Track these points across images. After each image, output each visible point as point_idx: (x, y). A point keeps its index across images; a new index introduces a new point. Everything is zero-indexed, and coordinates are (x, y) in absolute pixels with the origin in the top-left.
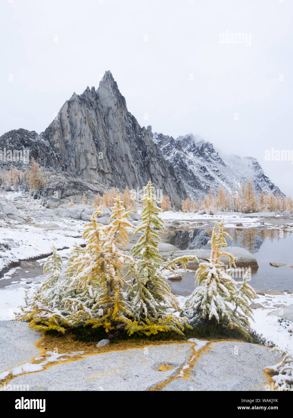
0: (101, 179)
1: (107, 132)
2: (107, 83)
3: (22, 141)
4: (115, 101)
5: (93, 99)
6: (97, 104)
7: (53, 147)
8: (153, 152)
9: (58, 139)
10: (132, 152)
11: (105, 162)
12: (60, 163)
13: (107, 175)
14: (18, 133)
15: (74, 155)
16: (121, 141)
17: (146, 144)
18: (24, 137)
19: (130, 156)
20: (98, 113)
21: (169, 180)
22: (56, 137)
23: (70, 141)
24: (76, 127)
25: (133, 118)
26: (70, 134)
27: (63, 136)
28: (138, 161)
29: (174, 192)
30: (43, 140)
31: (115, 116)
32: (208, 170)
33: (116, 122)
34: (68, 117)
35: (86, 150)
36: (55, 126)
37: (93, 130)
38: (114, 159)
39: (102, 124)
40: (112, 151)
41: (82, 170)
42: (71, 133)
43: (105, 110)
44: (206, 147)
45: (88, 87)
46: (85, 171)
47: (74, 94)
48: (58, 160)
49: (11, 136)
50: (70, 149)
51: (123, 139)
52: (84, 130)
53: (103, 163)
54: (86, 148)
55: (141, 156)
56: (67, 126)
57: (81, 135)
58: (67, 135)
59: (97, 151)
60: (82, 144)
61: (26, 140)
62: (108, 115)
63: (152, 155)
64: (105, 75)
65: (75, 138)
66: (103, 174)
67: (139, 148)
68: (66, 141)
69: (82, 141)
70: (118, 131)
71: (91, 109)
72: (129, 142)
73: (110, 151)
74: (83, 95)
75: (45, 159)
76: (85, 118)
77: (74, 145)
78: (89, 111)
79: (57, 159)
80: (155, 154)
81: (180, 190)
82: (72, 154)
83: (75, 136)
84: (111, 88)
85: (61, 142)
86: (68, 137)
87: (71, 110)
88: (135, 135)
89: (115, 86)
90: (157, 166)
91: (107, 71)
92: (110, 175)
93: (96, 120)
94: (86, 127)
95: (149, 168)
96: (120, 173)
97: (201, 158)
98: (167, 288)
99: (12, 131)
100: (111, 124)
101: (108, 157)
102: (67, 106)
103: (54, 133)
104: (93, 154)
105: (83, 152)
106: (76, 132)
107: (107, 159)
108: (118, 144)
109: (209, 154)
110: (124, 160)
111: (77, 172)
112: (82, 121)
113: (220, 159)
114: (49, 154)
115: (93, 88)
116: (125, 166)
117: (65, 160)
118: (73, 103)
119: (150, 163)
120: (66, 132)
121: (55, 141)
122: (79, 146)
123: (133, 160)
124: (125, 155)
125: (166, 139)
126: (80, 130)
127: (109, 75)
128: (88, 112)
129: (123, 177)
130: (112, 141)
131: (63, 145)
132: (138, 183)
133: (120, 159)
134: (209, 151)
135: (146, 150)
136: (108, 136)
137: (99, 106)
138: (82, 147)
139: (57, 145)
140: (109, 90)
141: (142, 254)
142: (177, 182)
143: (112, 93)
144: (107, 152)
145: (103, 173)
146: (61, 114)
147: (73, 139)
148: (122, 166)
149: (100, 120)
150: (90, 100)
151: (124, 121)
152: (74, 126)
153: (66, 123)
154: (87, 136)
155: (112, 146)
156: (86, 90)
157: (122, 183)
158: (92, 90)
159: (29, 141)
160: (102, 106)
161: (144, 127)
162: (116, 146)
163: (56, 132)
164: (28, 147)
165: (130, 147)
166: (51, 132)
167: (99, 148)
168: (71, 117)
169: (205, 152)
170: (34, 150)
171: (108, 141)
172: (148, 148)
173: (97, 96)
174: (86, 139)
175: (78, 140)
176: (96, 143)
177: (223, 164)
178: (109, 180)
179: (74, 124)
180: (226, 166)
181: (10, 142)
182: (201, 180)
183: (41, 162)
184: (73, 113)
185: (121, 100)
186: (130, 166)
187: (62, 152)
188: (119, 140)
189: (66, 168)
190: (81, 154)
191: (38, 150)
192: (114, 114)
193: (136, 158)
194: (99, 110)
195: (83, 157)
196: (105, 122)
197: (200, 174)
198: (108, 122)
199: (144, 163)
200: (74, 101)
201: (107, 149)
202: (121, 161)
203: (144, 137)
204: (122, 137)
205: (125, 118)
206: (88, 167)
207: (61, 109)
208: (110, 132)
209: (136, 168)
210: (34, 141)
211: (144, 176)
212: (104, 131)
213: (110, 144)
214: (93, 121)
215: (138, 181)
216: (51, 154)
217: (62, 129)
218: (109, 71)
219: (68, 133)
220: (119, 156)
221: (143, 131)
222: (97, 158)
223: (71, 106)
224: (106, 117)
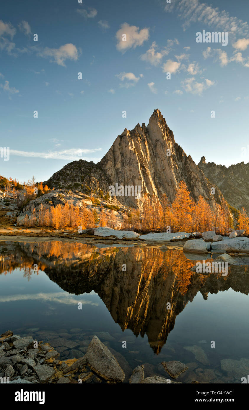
1: (155, 161)
2: (155, 119)
4: (163, 134)
6: (147, 137)
7: (106, 174)
8: (198, 177)
9: (110, 167)
10: (177, 178)
11: (151, 186)
13: (152, 198)
15: (124, 181)
16: (167, 168)
17: (191, 170)
19: (175, 180)
20: (147, 144)
21: (213, 202)
22: (109, 164)
23: (121, 169)
25: (179, 148)
27: (115, 164)
31: (162, 147)
33: (163, 152)
34: (119, 149)
35: (133, 176)
36: (109, 157)
37: (141, 159)
38: (160, 184)
39: (151, 154)
40: (159, 177)
42: (121, 162)
43: (154, 142)
45: (138, 123)
47: (126, 130)
50: (120, 175)
51: (169, 166)
52: (133, 159)
53: (149, 187)
54: (134, 175)
56: (118, 157)
57: (130, 164)
58: (118, 164)
59: (144, 177)
60: (131, 171)
62: (155, 146)
63: (196, 180)
64: (153, 113)
65: (125, 166)
67: (185, 174)
68: (117, 169)
69: (131, 168)
70: (165, 159)
72: (175, 169)
74: (134, 130)
76: (134, 149)
77: (124, 172)
80: (199, 179)
82: (122, 180)
83: (125, 165)
85: (112, 170)
86: (119, 165)
87: (122, 143)
88: (181, 163)
89: (163, 122)
90: (202, 190)
91: (156, 109)
92: (155, 198)
93: (144, 151)
94: (134, 157)
95: (193, 192)
100: (158, 154)
101: (155, 183)
102: (119, 139)
103: (107, 163)
104: (140, 180)
105: (131, 178)
106: (126, 161)
107: (153, 184)
108: (165, 171)
110: (169, 185)
112: (131, 152)
115: (144, 124)
116: (170, 190)
118: (125, 137)
119: (195, 187)
120: (118, 161)
121: (107, 169)
122: (128, 173)
124: (171, 180)
125: (219, 168)
126: (129, 159)
127: (157, 113)
128: (137, 144)
130: (159, 168)
131: (114, 172)
133: (166, 183)
135: (191, 175)
136: (156, 164)
137: (148, 139)
138: (130, 174)
139: (109, 173)
140: (157, 124)
143: (160, 127)
144: (154, 178)
146: (113, 146)
147: (123, 167)
148: (167, 190)
149: (148, 151)
150: (139, 134)
152: (125, 156)
153: (118, 154)
154: (135, 165)
155: (159, 173)
156: (137, 126)
158: (142, 125)
160: (151, 140)
161: (189, 155)
162: (163, 172)
163: (109, 162)
165: (176, 173)
166: (105, 161)
167: (146, 173)
168: (122, 149)
171: (156, 168)
172: (193, 174)
173: (147, 131)
175: (127, 168)
176: (143, 170)
183: (93, 186)
184: (124, 146)
185: (169, 134)
187: (113, 178)
188: (165, 167)
190: (130, 179)
194: (148, 142)
195: (131, 182)
196: (153, 152)
198: (157, 152)
199: (189, 187)
200: (125, 135)
201: (155, 176)
202: (167, 186)
204: (169, 165)
205: (172, 148)
207: (114, 143)
208: (158, 161)
212: (152, 160)
213: (157, 171)
214: (142, 151)
216: (103, 180)
217: (114, 159)
218: (158, 109)
219: (119, 163)
220: (165, 181)
221: (189, 159)
222: (143, 183)
223: (123, 140)
224: (154, 148)
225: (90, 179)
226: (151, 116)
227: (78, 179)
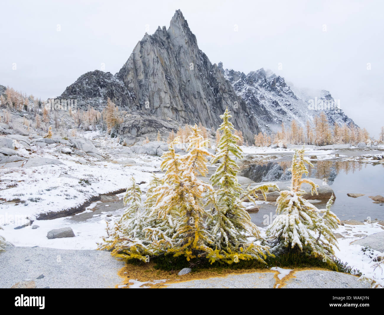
0: (174, 116)
1: (179, 71)
2: (178, 22)
3: (98, 82)
4: (186, 40)
5: (164, 39)
6: (169, 43)
7: (127, 87)
8: (225, 88)
9: (132, 79)
10: (204, 89)
11: (178, 100)
12: (135, 103)
13: (180, 113)
14: (94, 74)
15: (148, 94)
16: (193, 79)
17: (218, 81)
18: (100, 78)
19: (202, 93)
20: (170, 52)
21: (241, 115)
22: (130, 77)
23: (144, 80)
24: (149, 66)
25: (204, 56)
26: (144, 74)
27: (137, 76)
28: (210, 98)
29: (246, 127)
30: (117, 80)
31: (187, 54)
32: (280, 104)
33: (187, 60)
34: (141, 57)
35: (159, 89)
36: (129, 67)
37: (165, 68)
38: (186, 96)
39: (174, 63)
40: (185, 89)
41: (156, 109)
43: (177, 48)
44: (277, 82)
45: (159, 26)
46: (159, 108)
47: (146, 34)
48: (133, 99)
49: (87, 78)
50: (144, 88)
51: (195, 76)
52: (157, 69)
53: (176, 101)
54: (159, 87)
55: (213, 92)
56: (140, 66)
57: (153, 74)
58: (140, 75)
59: (170, 89)
60: (155, 83)
61: (102, 82)
62: (179, 53)
63: (224, 92)
64: (175, 14)
65: (148, 77)
66: (176, 112)
67: (211, 85)
68: (139, 81)
69: (155, 80)
71: (163, 48)
72: (201, 79)
73: (183, 89)
74: (155, 35)
75: (120, 99)
76: (157, 57)
77: (147, 84)
78: (161, 50)
79: (131, 98)
80: (227, 90)
81: (252, 125)
82: (146, 93)
84: (181, 27)
85: (135, 82)
86: (142, 77)
87: (143, 50)
88: (206, 72)
89: (185, 25)
90: (229, 102)
91: (177, 10)
92: (183, 112)
93: (168, 59)
94: (158, 66)
95: (221, 104)
96: (193, 110)
97: (273, 93)
98: (247, 217)
99: (88, 73)
100: (182, 62)
101: (181, 95)
102: (139, 46)
103: (128, 73)
104: (166, 92)
106: (149, 71)
107: (179, 97)
108: (191, 81)
109: (281, 88)
110: (197, 97)
111: (151, 110)
112: (155, 61)
113: (292, 92)
114: (124, 93)
115: (164, 28)
116: (197, 103)
117: (140, 99)
118: (146, 43)
119: (222, 99)
120: (140, 72)
121: (129, 81)
122: (153, 85)
123: (205, 97)
124: (197, 92)
125: (238, 75)
126: (152, 70)
127: (179, 14)
128: (160, 52)
129: (196, 114)
130: (184, 79)
131: (137, 84)
132: (211, 119)
133: (193, 96)
134: (280, 85)
135: (218, 86)
136: (180, 74)
137: (171, 45)
138: (155, 86)
139: (131, 85)
140: (179, 28)
141: (221, 183)
142: (249, 117)
143: (182, 32)
144: (180, 90)
145: (176, 110)
146: (134, 54)
147: (146, 78)
148: (195, 103)
149: (172, 59)
150: (161, 40)
151: (195, 59)
152: (147, 66)
153: (140, 63)
154: (160, 75)
155: (184, 84)
156: (158, 30)
157: (195, 120)
158: (163, 29)
159: (105, 82)
160: (173, 45)
161: (215, 64)
162: (188, 84)
163: (130, 72)
164: (104, 88)
165: (202, 84)
166: (125, 72)
167: (172, 86)
168: (144, 57)
169: (277, 87)
170: (109, 90)
171: (180, 79)
172: (219, 84)
173: (168, 36)
174: (159, 78)
175: (151, 79)
176: (168, 82)
177: (295, 98)
178: (182, 117)
179: (147, 64)
180: (298, 100)
181: (86, 84)
182: (273, 114)
183: (116, 101)
184: (146, 54)
185: (192, 38)
186: (203, 103)
187: (136, 92)
188: (191, 78)
189: (141, 107)
190: (155, 92)
191: (114, 90)
192: (185, 53)
193: (208, 95)
194: (171, 49)
195: (157, 95)
196: (177, 61)
197: (272, 109)
198: (180, 60)
199: (216, 99)
200: (146, 41)
201: (180, 87)
202: (193, 98)
203: (215, 74)
204: (194, 75)
205: (196, 56)
206: (162, 105)
207: (134, 50)
208: (182, 71)
209: (208, 105)
210: (109, 81)
211: (216, 112)
212: (176, 69)
213: (182, 82)
214: (165, 60)
215: (211, 117)
216: (126, 94)
217: (136, 69)
218: (179, 10)
219: (141, 73)
220: (191, 94)
221: (215, 68)
222: (170, 96)
223: (144, 47)
224: (177, 56)
225: (112, 93)
226: (173, 18)
227: (98, 94)
